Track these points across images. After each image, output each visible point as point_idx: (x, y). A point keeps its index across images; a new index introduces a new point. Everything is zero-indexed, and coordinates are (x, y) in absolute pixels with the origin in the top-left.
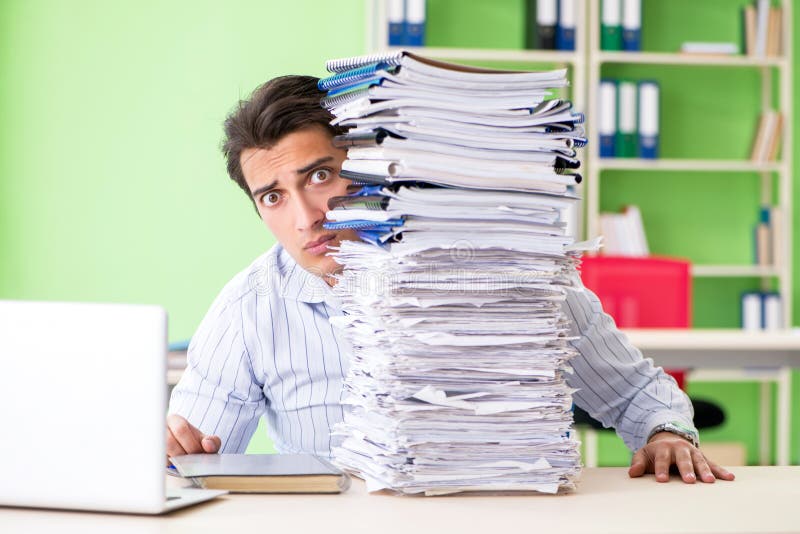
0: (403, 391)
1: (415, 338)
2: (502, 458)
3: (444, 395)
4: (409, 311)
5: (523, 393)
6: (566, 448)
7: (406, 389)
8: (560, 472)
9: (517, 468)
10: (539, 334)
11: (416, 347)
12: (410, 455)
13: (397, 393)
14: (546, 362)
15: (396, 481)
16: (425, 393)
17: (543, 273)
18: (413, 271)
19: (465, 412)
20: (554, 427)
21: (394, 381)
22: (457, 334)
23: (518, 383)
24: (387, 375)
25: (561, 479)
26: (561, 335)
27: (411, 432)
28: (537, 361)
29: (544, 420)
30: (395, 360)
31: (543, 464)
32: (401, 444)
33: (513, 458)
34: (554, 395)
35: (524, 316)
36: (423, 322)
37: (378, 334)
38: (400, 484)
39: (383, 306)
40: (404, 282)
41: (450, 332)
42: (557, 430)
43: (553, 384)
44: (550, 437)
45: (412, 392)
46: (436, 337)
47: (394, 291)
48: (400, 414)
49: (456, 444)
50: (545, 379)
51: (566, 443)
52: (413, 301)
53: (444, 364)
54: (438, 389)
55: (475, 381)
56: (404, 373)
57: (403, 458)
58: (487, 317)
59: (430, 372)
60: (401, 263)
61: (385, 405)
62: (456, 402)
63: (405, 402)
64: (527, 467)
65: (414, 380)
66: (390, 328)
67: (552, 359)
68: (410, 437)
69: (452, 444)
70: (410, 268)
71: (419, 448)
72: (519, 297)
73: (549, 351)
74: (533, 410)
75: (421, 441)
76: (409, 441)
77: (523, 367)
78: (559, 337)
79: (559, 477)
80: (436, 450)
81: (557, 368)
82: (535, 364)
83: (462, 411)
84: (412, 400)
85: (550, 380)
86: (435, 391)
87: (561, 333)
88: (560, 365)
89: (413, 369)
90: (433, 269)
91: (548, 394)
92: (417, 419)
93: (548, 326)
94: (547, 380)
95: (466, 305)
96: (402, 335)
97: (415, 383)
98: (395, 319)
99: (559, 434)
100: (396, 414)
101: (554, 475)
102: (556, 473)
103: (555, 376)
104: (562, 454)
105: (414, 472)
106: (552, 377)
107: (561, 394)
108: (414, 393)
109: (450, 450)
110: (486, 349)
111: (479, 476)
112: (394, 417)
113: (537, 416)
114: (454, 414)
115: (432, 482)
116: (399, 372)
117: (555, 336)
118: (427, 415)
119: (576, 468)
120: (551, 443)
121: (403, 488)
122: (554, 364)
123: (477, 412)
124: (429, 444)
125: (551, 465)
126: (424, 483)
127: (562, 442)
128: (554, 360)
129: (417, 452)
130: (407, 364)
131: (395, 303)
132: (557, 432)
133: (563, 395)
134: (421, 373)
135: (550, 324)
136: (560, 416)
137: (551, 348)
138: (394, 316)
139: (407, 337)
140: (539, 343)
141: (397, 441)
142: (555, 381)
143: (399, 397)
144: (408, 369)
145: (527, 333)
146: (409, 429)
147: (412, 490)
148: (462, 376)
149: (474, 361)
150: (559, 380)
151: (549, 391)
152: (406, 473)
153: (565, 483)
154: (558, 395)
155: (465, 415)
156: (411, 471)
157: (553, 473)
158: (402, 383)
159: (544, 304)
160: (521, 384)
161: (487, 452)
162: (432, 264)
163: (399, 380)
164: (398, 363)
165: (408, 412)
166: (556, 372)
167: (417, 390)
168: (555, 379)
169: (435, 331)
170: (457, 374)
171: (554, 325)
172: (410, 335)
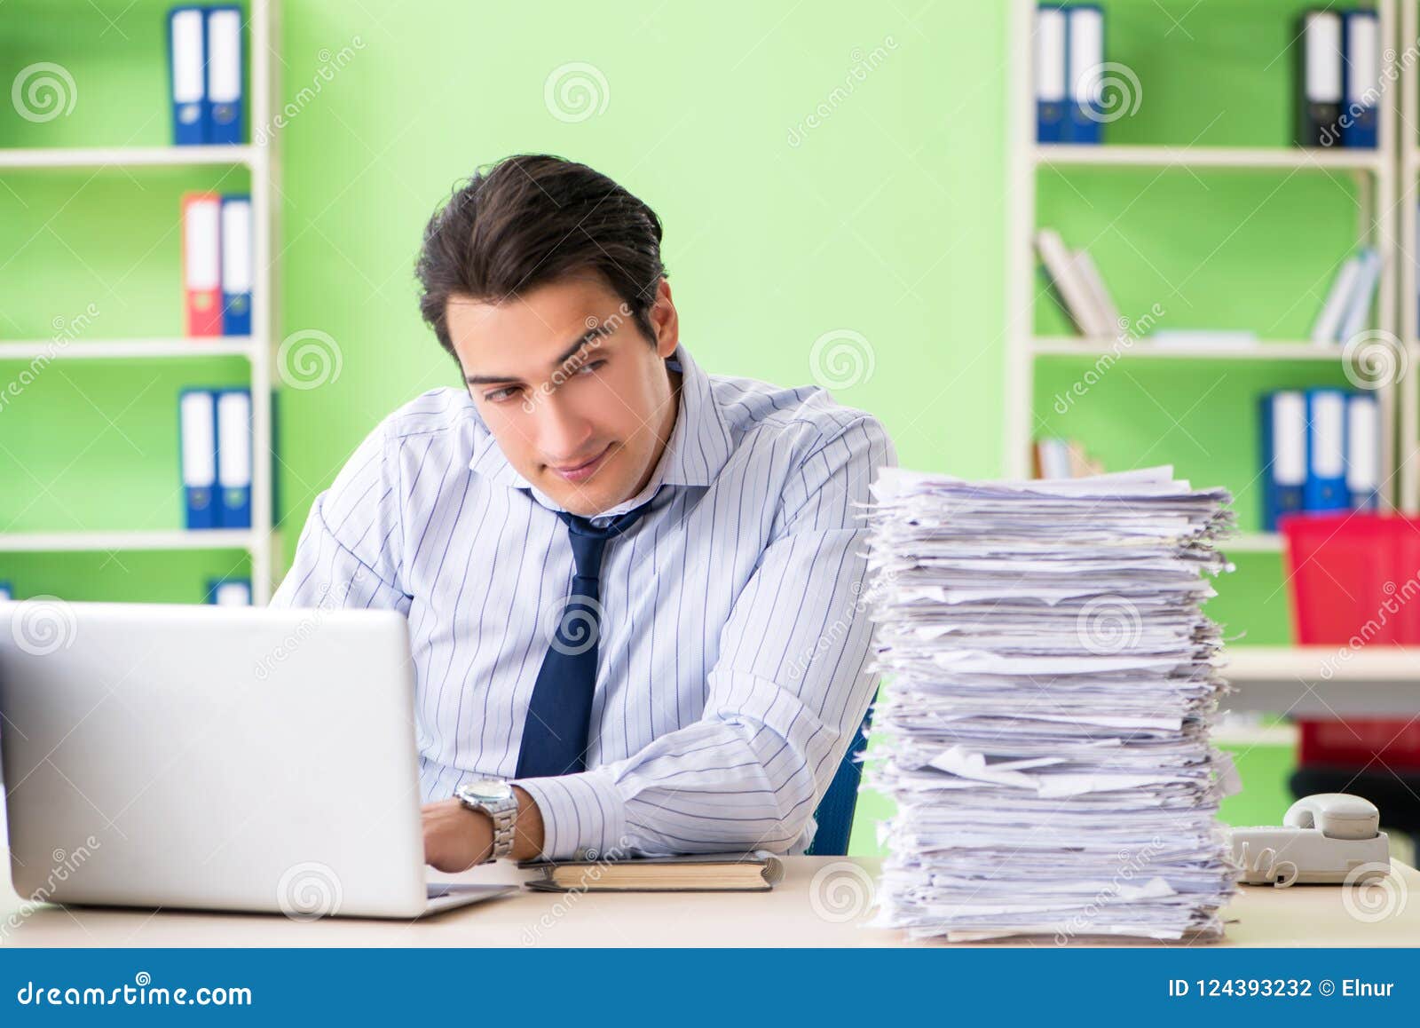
0: (917, 755)
1: (936, 661)
2: (1086, 877)
3: (980, 759)
4: (931, 613)
5: (1124, 760)
6: (1204, 857)
7: (921, 752)
8: (1193, 901)
10: (1157, 654)
11: (940, 676)
13: (907, 760)
14: (1165, 704)
15: (897, 916)
16: (948, 758)
17: (1158, 540)
18: (934, 537)
19: (1023, 793)
20: (1184, 821)
21: (901, 736)
22: (1010, 653)
23: (1117, 741)
24: (890, 727)
25: (1193, 917)
26: (1198, 655)
27: (929, 828)
28: (1151, 703)
29: (1164, 808)
30: (901, 700)
31: (1159, 887)
32: (908, 850)
33: (1104, 876)
34: (1180, 763)
36: (953, 633)
37: (883, 654)
38: (903, 922)
40: (916, 558)
41: (997, 652)
42: (1189, 825)
43: (1183, 743)
44: (1177, 839)
45: (928, 756)
46: (969, 658)
47: (899, 574)
48: (910, 796)
49: (1008, 850)
50: (1163, 734)
51: (1202, 849)
53: (984, 706)
54: (972, 752)
55: (1044, 739)
56: (918, 722)
57: (921, 876)
58: (1066, 624)
59: (960, 721)
60: (914, 523)
62: (1002, 775)
63: (920, 774)
64: (1130, 894)
65: (940, 738)
67: (1178, 700)
68: (926, 837)
69: (1000, 850)
70: (928, 532)
71: (940, 858)
72: (1124, 585)
73: (1176, 684)
74: (1141, 789)
75: (945, 842)
76: (922, 844)
77: (1126, 713)
78: (1195, 658)
79: (1190, 913)
80: (971, 860)
81: (1185, 715)
82: (1147, 708)
83: (1016, 792)
84: (928, 769)
85: (1175, 737)
86: (966, 756)
87: (1199, 653)
88: (1192, 709)
89: (932, 715)
90: (967, 536)
91: (1171, 761)
92: (941, 804)
93: (1177, 639)
94: (1169, 737)
95: (1028, 602)
96: (916, 655)
97: (941, 741)
98: (907, 627)
99: (1195, 834)
100: (904, 795)
101: (1179, 907)
102: (1185, 904)
103: (1182, 729)
104: (1196, 869)
105: (929, 900)
106: (1176, 731)
107: (1195, 760)
108: (931, 759)
109: (994, 861)
110: (1064, 681)
111: (1044, 908)
112: (900, 799)
113: (1150, 800)
114: (1005, 797)
115: (961, 917)
116: (909, 720)
117: (1185, 657)
118: (957, 798)
119: (1222, 894)
120: (1177, 848)
121: (908, 927)
122: (1181, 706)
123: (1042, 793)
124: (957, 850)
125: (1174, 889)
126: (944, 919)
127: (1195, 848)
128: (1183, 700)
129: (935, 864)
130: (922, 708)
131: (906, 597)
132: (1190, 830)
133: (1198, 764)
134: (947, 722)
135: (1179, 635)
136: (1193, 800)
137: (1179, 680)
138: (908, 622)
139: (921, 658)
140: (1156, 670)
141: (903, 845)
142: (1185, 738)
143: (908, 764)
144: (924, 715)
145: (1136, 651)
146: (924, 823)
147: (924, 931)
148: (1020, 730)
149: (1040, 703)
150: (1192, 737)
151: (1174, 755)
152: (914, 903)
153: (1199, 923)
154: (1190, 762)
155: (1023, 798)
156: (924, 898)
157: (1179, 904)
158: (915, 741)
159: (1167, 600)
160: (1123, 743)
161: (1061, 866)
162: (967, 527)
163: (910, 735)
164: (908, 705)
165: (921, 792)
166: (1186, 722)
167: (939, 752)
168: (1185, 735)
169: (971, 648)
170: (1011, 726)
171: (1185, 638)
172: (925, 654)
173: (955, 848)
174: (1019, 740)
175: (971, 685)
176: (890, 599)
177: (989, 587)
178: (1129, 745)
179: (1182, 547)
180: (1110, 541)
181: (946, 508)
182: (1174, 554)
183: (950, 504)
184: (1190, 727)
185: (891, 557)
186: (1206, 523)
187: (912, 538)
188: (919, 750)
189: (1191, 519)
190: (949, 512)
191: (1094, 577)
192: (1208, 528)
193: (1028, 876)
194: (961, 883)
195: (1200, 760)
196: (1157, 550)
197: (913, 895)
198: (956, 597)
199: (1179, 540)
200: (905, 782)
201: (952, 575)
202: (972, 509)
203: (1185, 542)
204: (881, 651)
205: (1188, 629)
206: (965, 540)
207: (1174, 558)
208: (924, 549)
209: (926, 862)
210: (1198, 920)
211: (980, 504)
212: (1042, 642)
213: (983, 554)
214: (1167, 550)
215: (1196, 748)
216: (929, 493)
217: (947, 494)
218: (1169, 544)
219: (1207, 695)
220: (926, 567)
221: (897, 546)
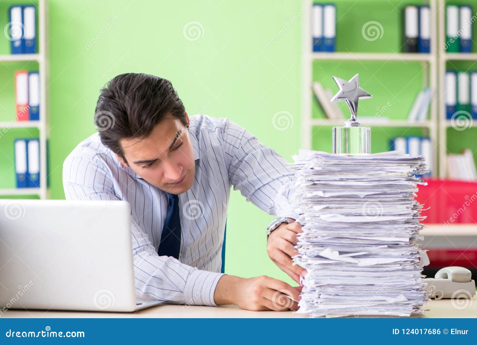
0: (314, 252)
1: (320, 218)
3: (337, 253)
4: (318, 201)
5: (389, 253)
6: (417, 287)
7: (315, 251)
8: (414, 303)
9: (385, 301)
10: (400, 215)
11: (322, 223)
13: (310, 253)
14: (404, 233)
15: (308, 309)
16: (326, 252)
17: (400, 174)
18: (318, 173)
19: (353, 265)
20: (411, 274)
21: (308, 245)
22: (347, 215)
23: (386, 246)
25: (414, 308)
26: (415, 215)
27: (318, 278)
28: (398, 232)
29: (403, 270)
31: (402, 298)
32: (312, 285)
33: (383, 295)
34: (409, 254)
35: (391, 203)
36: (327, 208)
37: (301, 215)
38: (310, 311)
40: (313, 181)
41: (343, 214)
42: (412, 276)
43: (410, 246)
44: (408, 281)
45: (319, 252)
46: (332, 217)
47: (307, 187)
48: (312, 266)
49: (347, 285)
50: (403, 243)
51: (417, 284)
53: (338, 234)
54: (334, 250)
55: (360, 245)
56: (315, 240)
57: (316, 295)
59: (329, 239)
60: (312, 169)
62: (345, 258)
63: (315, 258)
64: (391, 300)
65: (322, 245)
67: (408, 231)
68: (318, 281)
69: (345, 285)
70: (317, 171)
71: (323, 288)
72: (387, 190)
73: (407, 226)
74: (395, 263)
75: (325, 283)
76: (316, 283)
77: (389, 236)
78: (413, 216)
79: (413, 307)
80: (334, 289)
81: (411, 236)
82: (397, 234)
83: (350, 264)
84: (319, 257)
85: (406, 244)
86: (332, 252)
87: (415, 214)
88: (413, 234)
89: (319, 237)
90: (332, 172)
91: (405, 253)
92: (323, 269)
93: (407, 209)
94: (405, 244)
95: (354, 196)
96: (313, 216)
97: (323, 247)
98: (310, 206)
99: (414, 279)
100: (309, 266)
101: (409, 305)
102: (411, 304)
103: (409, 242)
104: (415, 291)
105: (319, 303)
106: (408, 242)
107: (414, 253)
108: (319, 253)
109: (342, 289)
110: (367, 225)
111: (360, 306)
112: (308, 268)
113: (398, 267)
114: (346, 266)
115: (330, 309)
116: (311, 239)
117: (410, 216)
118: (329, 267)
119: (424, 300)
120: (408, 284)
121: (312, 313)
122: (409, 234)
123: (359, 265)
124: (329, 285)
125: (407, 299)
126: (325, 310)
127: (414, 284)
128: (409, 231)
129: (321, 290)
130: (316, 234)
131: (309, 195)
132: (412, 278)
133: (415, 254)
134: (325, 240)
135: (408, 208)
136: (413, 267)
137: (408, 224)
138: (310, 204)
139: (316, 217)
140: (400, 221)
141: (309, 284)
142: (410, 245)
143: (311, 255)
144: (317, 237)
145: (393, 214)
146: (317, 276)
147: (317, 314)
148: (351, 242)
149: (358, 233)
150: (413, 244)
151: (406, 251)
152: (314, 304)
153: (416, 311)
154: (412, 253)
155: (353, 267)
156: (317, 303)
157: (409, 304)
158: (313, 247)
159: (403, 195)
160: (388, 247)
161: (366, 291)
162: (331, 169)
163: (311, 245)
164: (311, 234)
165: (316, 265)
166: (410, 239)
167: (322, 250)
168: (410, 244)
169: (333, 213)
170: (348, 241)
171: (410, 209)
172: (317, 215)
173: (328, 284)
174: (350, 246)
175: (334, 226)
176: (304, 196)
177: (339, 191)
178: (389, 247)
179: (409, 176)
180: (383, 174)
181: (324, 163)
182: (406, 179)
183: (325, 161)
184: (412, 241)
185: (304, 181)
186: (416, 168)
187: (311, 173)
188: (315, 250)
189: (411, 167)
190: (325, 164)
191: (377, 187)
192: (417, 170)
193: (354, 294)
194: (330, 297)
195: (416, 253)
196: (400, 177)
197: (313, 301)
198: (328, 195)
199: (408, 174)
200: (310, 262)
201: (326, 186)
202: (333, 163)
203: (410, 175)
204: (300, 214)
205: (411, 206)
206: (330, 174)
207: (406, 180)
208: (316, 178)
209: (318, 290)
210: (416, 310)
211: (336, 162)
212: (358, 211)
213: (337, 179)
214: (404, 177)
215: (414, 248)
216: (317, 157)
217: (324, 158)
218: (404, 175)
219: (418, 229)
220: (317, 184)
221: (306, 176)
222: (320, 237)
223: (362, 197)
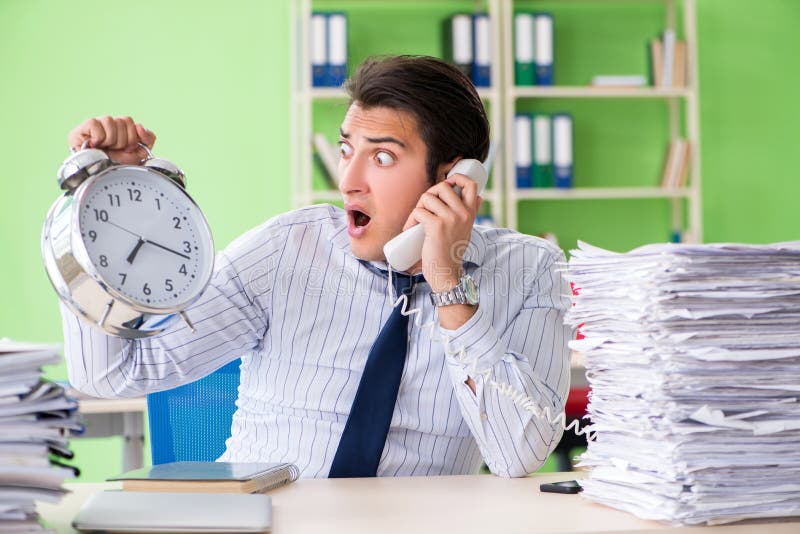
0: (679, 412)
1: (688, 354)
2: (782, 482)
3: (721, 414)
4: (679, 325)
7: (682, 410)
11: (691, 364)
12: (688, 482)
13: (673, 416)
15: (677, 512)
16: (702, 413)
18: (682, 279)
19: (743, 433)
21: (668, 401)
22: (731, 348)
23: (794, 400)
24: (660, 396)
27: (687, 456)
30: (667, 379)
32: (680, 471)
33: (794, 482)
36: (694, 337)
39: (650, 319)
40: (676, 293)
41: (723, 347)
45: (688, 413)
46: (711, 352)
47: (662, 303)
48: (677, 437)
52: (684, 313)
53: (717, 381)
54: (713, 410)
55: (751, 400)
56: (679, 392)
58: (758, 330)
59: (703, 391)
60: (667, 271)
61: (660, 428)
62: (733, 423)
63: (682, 424)
65: (692, 401)
66: (661, 344)
68: (690, 462)
69: (735, 468)
70: (679, 275)
71: (699, 474)
72: (789, 305)
75: (704, 465)
76: (689, 466)
80: (717, 475)
83: (740, 432)
84: (689, 421)
86: (712, 412)
90: (701, 277)
92: (695, 441)
96: (674, 352)
97: (695, 404)
98: (665, 334)
100: (672, 438)
108: (689, 415)
109: (729, 475)
110: (762, 365)
111: (760, 503)
112: (670, 440)
114: (732, 436)
115: (714, 511)
116: (673, 391)
118: (704, 437)
123: (756, 433)
124: (709, 470)
126: (705, 512)
129: (697, 479)
130: (681, 383)
131: (665, 316)
134: (697, 392)
138: (664, 331)
139: (679, 353)
141: (675, 468)
143: (675, 418)
144: (681, 388)
148: (737, 395)
149: (750, 378)
155: (743, 437)
158: (678, 404)
160: (797, 400)
162: (700, 272)
163: (674, 401)
164: (671, 383)
165: (687, 435)
167: (694, 410)
169: (710, 346)
172: (682, 351)
174: (735, 401)
175: (710, 368)
177: (712, 309)
180: (785, 279)
185: (656, 292)
187: (669, 280)
188: (679, 409)
191: (774, 300)
193: (750, 482)
194: (711, 489)
198: (697, 315)
200: (676, 429)
201: (693, 301)
204: (645, 349)
206: (699, 280)
208: (678, 286)
209: (690, 478)
211: (707, 258)
212: (745, 341)
213: (713, 288)
220: (680, 297)
221: (659, 285)
222: (688, 387)
223: (749, 317)
